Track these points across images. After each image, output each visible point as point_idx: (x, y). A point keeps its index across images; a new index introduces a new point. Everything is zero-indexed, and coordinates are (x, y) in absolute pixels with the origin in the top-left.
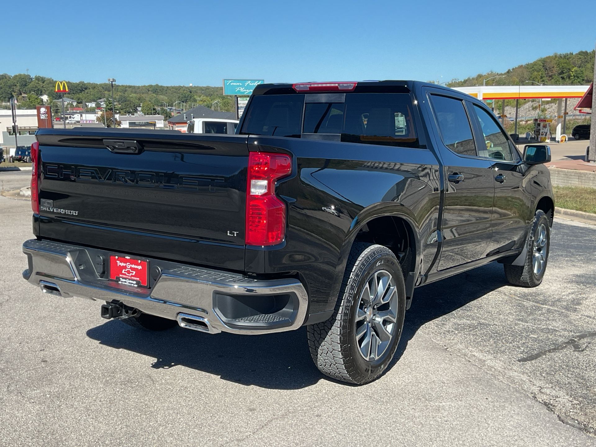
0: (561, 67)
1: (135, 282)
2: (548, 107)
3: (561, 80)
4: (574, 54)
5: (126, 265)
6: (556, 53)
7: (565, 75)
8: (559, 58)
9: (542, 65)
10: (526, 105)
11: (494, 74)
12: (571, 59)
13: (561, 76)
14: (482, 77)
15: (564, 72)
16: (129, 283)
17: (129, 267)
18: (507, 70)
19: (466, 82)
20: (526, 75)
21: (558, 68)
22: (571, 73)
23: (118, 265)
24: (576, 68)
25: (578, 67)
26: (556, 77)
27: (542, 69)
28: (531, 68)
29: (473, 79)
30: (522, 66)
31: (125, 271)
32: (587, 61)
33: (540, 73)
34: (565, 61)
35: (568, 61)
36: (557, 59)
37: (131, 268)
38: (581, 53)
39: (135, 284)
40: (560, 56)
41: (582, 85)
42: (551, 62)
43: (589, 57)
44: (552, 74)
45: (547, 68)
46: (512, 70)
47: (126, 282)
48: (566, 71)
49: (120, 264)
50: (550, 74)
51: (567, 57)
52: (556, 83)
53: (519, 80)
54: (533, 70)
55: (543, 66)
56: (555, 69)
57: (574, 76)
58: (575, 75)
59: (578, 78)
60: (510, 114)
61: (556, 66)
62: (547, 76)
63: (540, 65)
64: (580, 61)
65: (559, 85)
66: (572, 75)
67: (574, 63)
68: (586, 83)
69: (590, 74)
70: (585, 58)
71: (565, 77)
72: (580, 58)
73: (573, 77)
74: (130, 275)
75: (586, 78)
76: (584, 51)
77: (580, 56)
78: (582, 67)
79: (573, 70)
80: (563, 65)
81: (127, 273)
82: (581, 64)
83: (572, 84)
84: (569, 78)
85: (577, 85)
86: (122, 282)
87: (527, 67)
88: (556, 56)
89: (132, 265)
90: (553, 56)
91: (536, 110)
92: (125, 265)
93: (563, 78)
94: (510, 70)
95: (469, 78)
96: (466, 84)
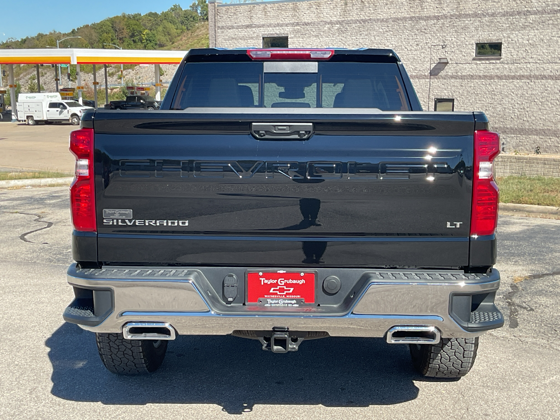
0: (131, 29)
1: (294, 301)
2: (126, 74)
3: (132, 43)
4: (142, 15)
5: (277, 282)
6: (124, 13)
7: (136, 38)
8: (128, 19)
9: (111, 25)
10: (101, 71)
11: (57, 33)
12: (141, 21)
13: (132, 39)
14: (44, 37)
15: (135, 34)
16: (284, 303)
17: (283, 284)
18: (72, 30)
19: (25, 42)
20: (95, 36)
21: (129, 30)
22: (143, 36)
23: (262, 284)
24: (147, 31)
25: (149, 30)
26: (128, 40)
27: (112, 31)
28: (99, 28)
29: (33, 38)
30: (87, 26)
31: (274, 290)
32: (157, 24)
33: (110, 35)
34: (135, 22)
35: (138, 23)
36: (126, 20)
37: (286, 284)
38: (150, 14)
39: (294, 304)
40: (129, 17)
41: (155, 49)
42: (120, 22)
43: (159, 19)
44: (122, 36)
45: (117, 30)
46: (77, 29)
47: (278, 303)
48: (137, 33)
49: (266, 281)
50: (121, 36)
51: (136, 18)
52: (128, 47)
53: (87, 42)
54: (102, 31)
55: (112, 27)
56: (125, 31)
57: (147, 40)
58: (147, 38)
59: (150, 41)
60: (85, 80)
61: (125, 28)
62: (118, 39)
63: (109, 26)
64: (150, 23)
65: (132, 49)
66: (144, 38)
67: (144, 25)
68: (159, 47)
69: (163, 37)
70: (155, 20)
71: (137, 40)
72: (150, 20)
73: (145, 41)
74: (285, 293)
75: (158, 43)
76: (153, 12)
77: (149, 17)
78: (154, 30)
79: (144, 33)
80: (133, 26)
81: (278, 292)
82: (151, 27)
83: (145, 48)
84: (141, 42)
85: (150, 49)
86: (271, 304)
87: (94, 27)
88: (124, 16)
89: (288, 280)
90: (121, 16)
91: (113, 76)
92: (275, 281)
93: (134, 41)
94: (75, 29)
95: (27, 38)
96: (24, 45)
